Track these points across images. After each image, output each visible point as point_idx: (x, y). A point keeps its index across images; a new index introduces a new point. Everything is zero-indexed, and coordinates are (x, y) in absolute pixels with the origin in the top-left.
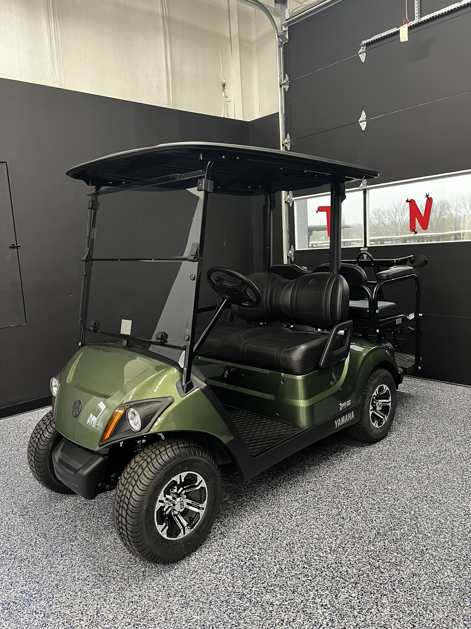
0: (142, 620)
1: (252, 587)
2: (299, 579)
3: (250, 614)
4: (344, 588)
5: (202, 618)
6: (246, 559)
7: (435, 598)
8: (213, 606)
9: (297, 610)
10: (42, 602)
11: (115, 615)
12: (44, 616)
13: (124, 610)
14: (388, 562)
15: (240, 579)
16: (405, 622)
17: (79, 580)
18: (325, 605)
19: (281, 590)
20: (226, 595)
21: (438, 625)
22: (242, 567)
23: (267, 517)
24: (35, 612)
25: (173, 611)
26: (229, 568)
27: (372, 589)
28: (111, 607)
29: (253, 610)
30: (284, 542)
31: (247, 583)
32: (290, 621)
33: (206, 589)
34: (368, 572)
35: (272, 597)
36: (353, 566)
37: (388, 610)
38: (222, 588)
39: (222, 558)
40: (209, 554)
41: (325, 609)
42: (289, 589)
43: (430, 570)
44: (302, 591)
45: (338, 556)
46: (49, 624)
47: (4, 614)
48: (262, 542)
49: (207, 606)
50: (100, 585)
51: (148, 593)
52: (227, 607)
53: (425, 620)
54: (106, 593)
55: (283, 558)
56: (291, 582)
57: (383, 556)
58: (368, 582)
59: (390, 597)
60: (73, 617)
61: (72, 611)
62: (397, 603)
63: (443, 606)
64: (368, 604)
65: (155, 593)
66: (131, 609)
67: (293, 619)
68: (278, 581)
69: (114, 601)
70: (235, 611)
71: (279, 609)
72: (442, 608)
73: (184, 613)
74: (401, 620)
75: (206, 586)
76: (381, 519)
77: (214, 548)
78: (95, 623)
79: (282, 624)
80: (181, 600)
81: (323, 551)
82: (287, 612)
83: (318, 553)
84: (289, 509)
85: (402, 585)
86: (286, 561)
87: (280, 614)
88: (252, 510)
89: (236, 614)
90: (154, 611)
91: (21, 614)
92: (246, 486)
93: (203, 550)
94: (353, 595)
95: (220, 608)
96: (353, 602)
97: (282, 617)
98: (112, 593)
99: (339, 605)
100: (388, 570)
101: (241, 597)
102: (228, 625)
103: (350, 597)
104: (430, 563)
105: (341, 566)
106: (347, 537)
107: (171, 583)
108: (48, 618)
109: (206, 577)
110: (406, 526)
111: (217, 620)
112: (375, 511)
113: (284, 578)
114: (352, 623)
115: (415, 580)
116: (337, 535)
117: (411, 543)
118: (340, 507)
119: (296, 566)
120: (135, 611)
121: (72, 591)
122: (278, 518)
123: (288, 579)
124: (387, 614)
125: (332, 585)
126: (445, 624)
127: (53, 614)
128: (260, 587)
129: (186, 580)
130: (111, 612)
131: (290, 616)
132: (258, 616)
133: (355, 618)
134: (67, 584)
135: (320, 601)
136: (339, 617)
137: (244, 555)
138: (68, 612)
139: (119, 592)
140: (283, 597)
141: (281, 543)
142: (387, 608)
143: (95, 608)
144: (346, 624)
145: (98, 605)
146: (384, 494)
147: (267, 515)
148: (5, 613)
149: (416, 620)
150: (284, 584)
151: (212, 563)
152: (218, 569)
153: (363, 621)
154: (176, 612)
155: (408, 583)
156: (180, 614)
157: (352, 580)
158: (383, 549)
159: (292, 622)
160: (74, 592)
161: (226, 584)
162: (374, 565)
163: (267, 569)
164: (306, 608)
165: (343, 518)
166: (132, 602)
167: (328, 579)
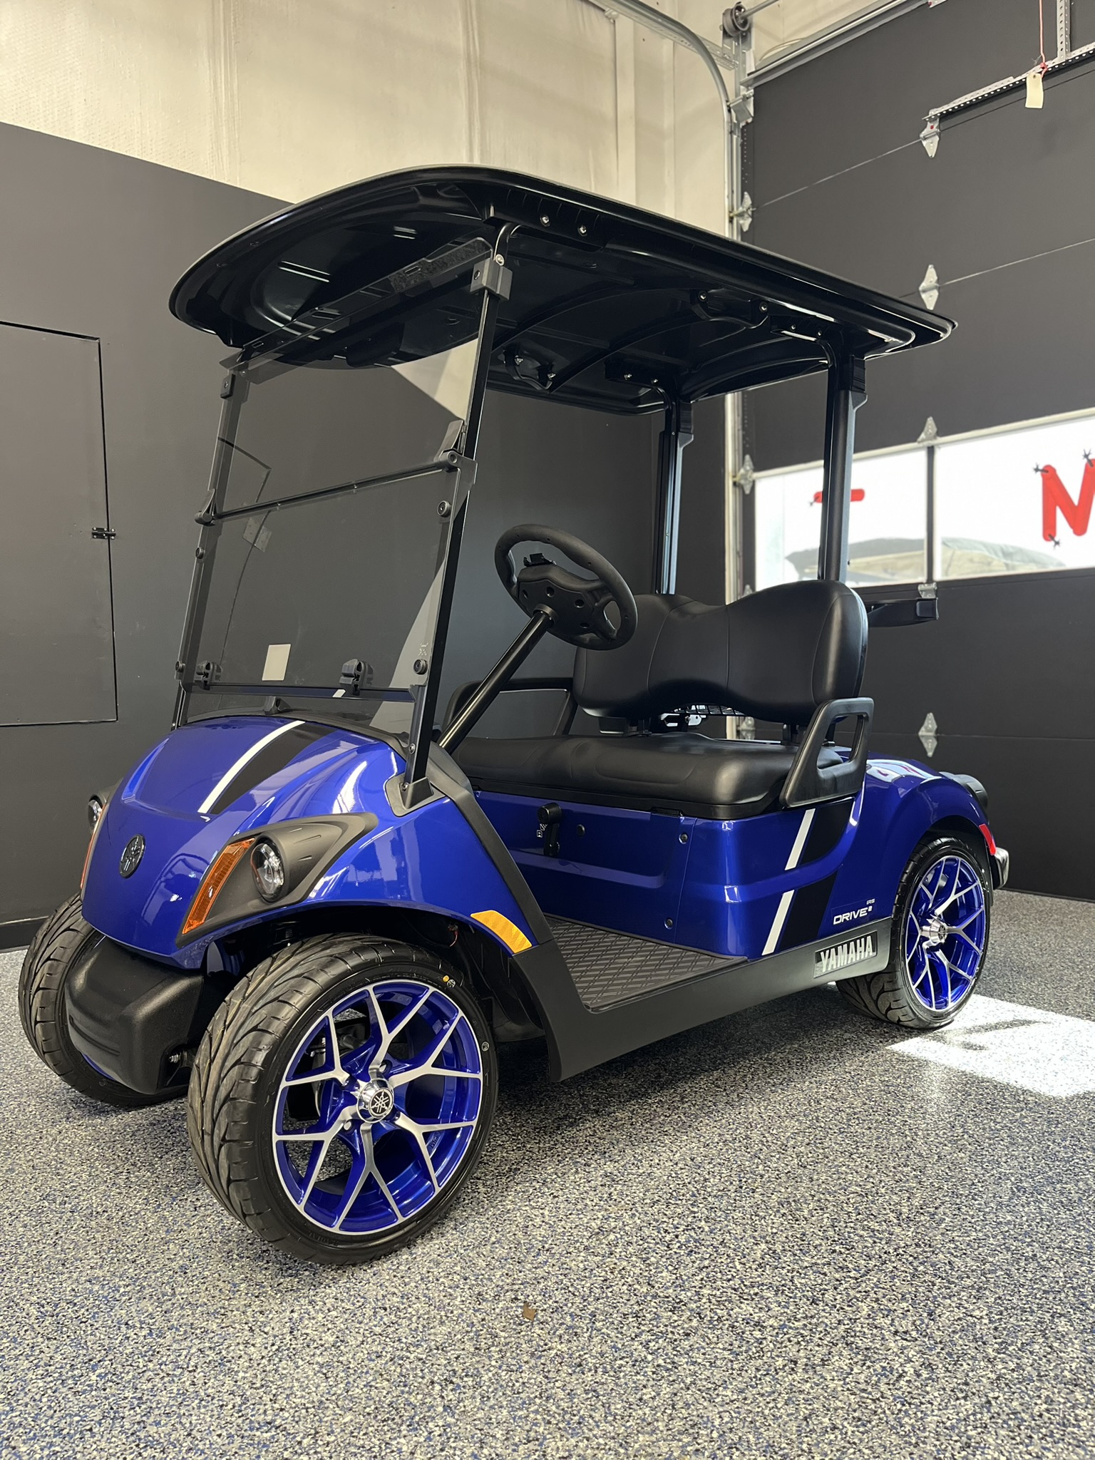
0: (412, 1349)
1: (700, 1288)
2: (825, 1274)
3: (703, 1344)
4: (950, 1298)
5: (575, 1348)
6: (678, 1228)
8: (601, 1323)
9: (828, 1339)
10: (143, 1303)
11: (340, 1335)
12: (151, 1334)
13: (362, 1325)
15: (667, 1268)
17: (243, 1257)
18: (905, 1333)
19: (780, 1295)
20: (632, 1302)
22: (669, 1245)
23: (719, 1147)
24: (127, 1324)
25: (493, 1331)
26: (635, 1245)
28: (329, 1318)
29: (709, 1336)
30: (774, 1197)
31: (685, 1278)
32: (814, 1364)
33: (579, 1287)
34: (1006, 1267)
35: (757, 1311)
36: (965, 1254)
38: (620, 1287)
39: (613, 1224)
40: (579, 1214)
41: (906, 1340)
42: (799, 1295)
44: (836, 1299)
45: (919, 1231)
46: (164, 1351)
47: (43, 1325)
48: (715, 1196)
49: (584, 1324)
50: (298, 1270)
51: (426, 1291)
52: (638, 1328)
55: (775, 1231)
56: (803, 1281)
57: (1041, 1236)
58: (1012, 1287)
59: (1078, 1321)
60: (228, 1337)
61: (224, 1325)
64: (1020, 1333)
65: (443, 1291)
66: (381, 1323)
67: (822, 1360)
68: (768, 1276)
69: (336, 1305)
70: (662, 1337)
71: (780, 1336)
73: (524, 1336)
75: (577, 1281)
76: (1022, 1160)
77: (589, 1203)
78: (287, 1352)
79: (793, 1369)
80: (514, 1309)
82: (803, 1343)
83: (865, 1223)
84: (775, 1132)
86: (784, 1235)
87: (786, 1347)
88: (678, 1131)
89: (665, 1344)
90: (444, 1329)
91: (89, 1328)
92: (658, 1085)
93: (562, 1206)
94: (977, 1313)
95: (619, 1330)
96: (978, 1327)
97: (791, 1354)
99: (941, 1333)
100: (1060, 1262)
101: (675, 1308)
102: (647, 1367)
103: (970, 1318)
105: (933, 1252)
107: (483, 1272)
108: (159, 1337)
109: (574, 1262)
110: (1089, 1176)
111: (616, 1355)
112: (1002, 1142)
113: (784, 1272)
114: (984, 1373)
118: (907, 1132)
119: (811, 1248)
120: (393, 1329)
121: (224, 1281)
122: (748, 1150)
123: (795, 1273)
124: (1075, 1356)
125: (914, 1289)
127: (174, 1330)
128: (723, 1287)
129: (523, 1267)
130: (328, 1329)
131: (814, 1352)
132: (724, 1349)
133: (991, 1362)
135: (889, 1322)
136: (946, 1358)
137: (671, 1220)
138: (215, 1327)
139: (348, 1286)
140: (786, 1310)
141: (765, 1199)
142: (1073, 1343)
143: (287, 1320)
144: (968, 1375)
145: (292, 1311)
146: (1018, 1112)
147: (721, 1144)
148: (47, 1323)
151: (590, 1235)
152: (604, 1246)
153: (1013, 1370)
154: (503, 1334)
156: (513, 1339)
157: (968, 1282)
158: (1038, 1221)
159: (819, 1365)
160: (229, 1283)
161: (630, 1278)
162: (1020, 1252)
163: (735, 1250)
164: (852, 1336)
165: (920, 1155)
166: (385, 1309)
167: (902, 1277)
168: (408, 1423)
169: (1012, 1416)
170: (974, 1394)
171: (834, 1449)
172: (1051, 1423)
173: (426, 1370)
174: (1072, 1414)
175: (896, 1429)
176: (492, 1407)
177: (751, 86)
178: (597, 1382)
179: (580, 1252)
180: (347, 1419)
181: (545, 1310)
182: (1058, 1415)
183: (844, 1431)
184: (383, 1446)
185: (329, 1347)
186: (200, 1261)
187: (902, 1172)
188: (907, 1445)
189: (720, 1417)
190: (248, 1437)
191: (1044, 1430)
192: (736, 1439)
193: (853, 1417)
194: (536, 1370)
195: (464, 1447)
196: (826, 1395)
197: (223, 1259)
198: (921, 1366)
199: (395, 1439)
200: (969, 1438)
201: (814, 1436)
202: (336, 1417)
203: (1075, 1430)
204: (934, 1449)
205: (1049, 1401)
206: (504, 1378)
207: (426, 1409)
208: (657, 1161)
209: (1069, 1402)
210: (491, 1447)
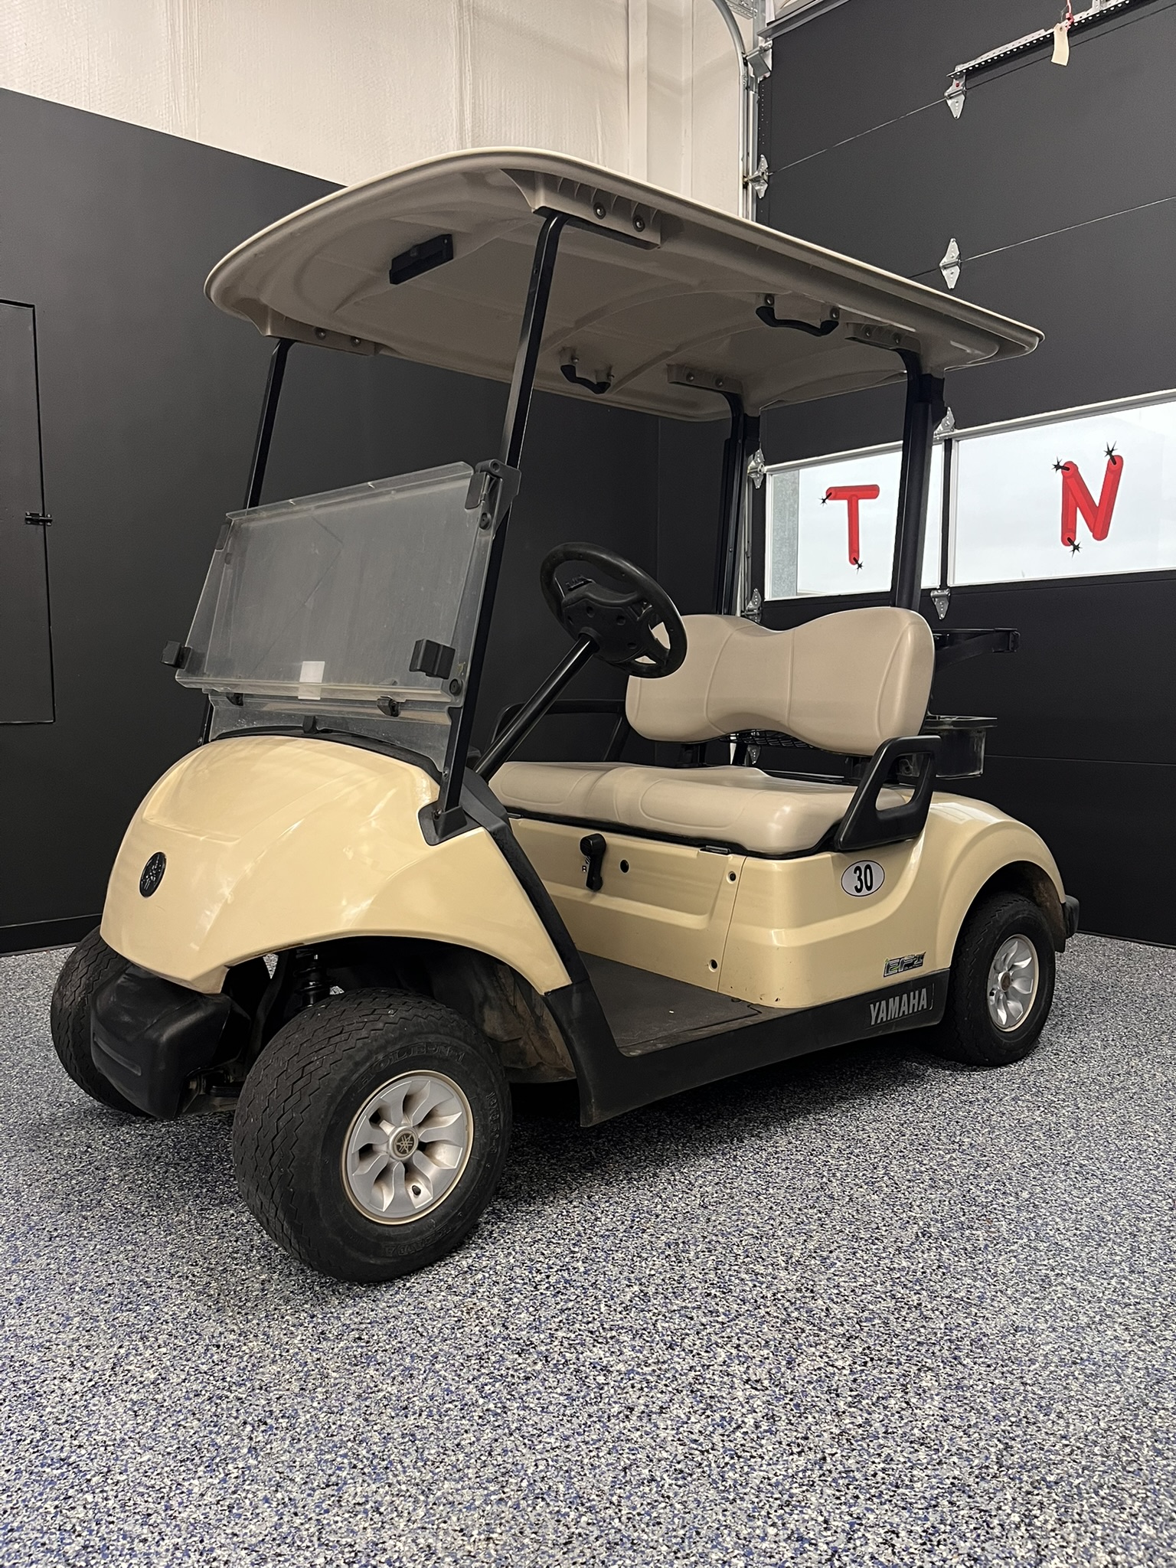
0: (234, 1388)
1: (556, 1330)
2: (691, 1318)
3: (542, 1389)
4: (815, 1347)
5: (405, 1390)
6: (552, 1268)
7: (1075, 1386)
8: (441, 1365)
9: (674, 1386)
11: (163, 1372)
13: (189, 1363)
14: (946, 1297)
15: (527, 1310)
16: (983, 1436)
18: (757, 1381)
19: (637, 1339)
20: (480, 1344)
21: (1078, 1448)
22: (537, 1285)
25: (325, 1371)
26: (501, 1284)
27: (893, 1353)
28: (157, 1355)
29: (550, 1380)
30: (663, 1238)
31: (543, 1319)
32: (651, 1412)
33: (429, 1327)
34: (885, 1316)
35: (608, 1355)
36: (846, 1300)
37: (936, 1403)
38: (472, 1328)
39: (484, 1264)
41: (756, 1389)
43: (1065, 1322)
45: (806, 1275)
48: (601, 1236)
49: (423, 1366)
50: (139, 1305)
51: (267, 1329)
52: (478, 1370)
53: (1041, 1436)
54: (149, 1323)
55: (653, 1272)
57: (932, 1283)
58: (886, 1337)
59: (945, 1376)
62: (963, 1391)
63: (1096, 1406)
64: (879, 1386)
65: (285, 1329)
66: (210, 1361)
67: (661, 1407)
68: (633, 1320)
69: (168, 1341)
70: (500, 1380)
71: (625, 1381)
72: (1094, 1409)
73: (355, 1377)
74: (972, 1430)
75: (429, 1322)
76: (936, 1204)
79: (627, 1417)
80: (354, 1349)
81: (765, 1263)
82: (646, 1390)
83: (751, 1266)
85: (982, 1349)
86: (662, 1278)
87: (627, 1393)
88: (584, 1168)
89: (502, 1387)
90: (275, 1368)
94: (839, 1364)
95: (458, 1372)
96: (836, 1378)
97: (630, 1401)
98: (167, 1323)
99: (795, 1383)
100: (945, 1313)
101: (523, 1350)
102: (475, 1411)
103: (831, 1368)
104: (1067, 1305)
105: (813, 1297)
106: (836, 1236)
107: (333, 1310)
109: (432, 1302)
110: (1003, 1223)
111: (447, 1398)
112: (921, 1185)
113: (648, 1315)
114: (828, 1427)
115: (1020, 1341)
116: (812, 1231)
117: (1013, 1260)
118: (825, 1174)
119: (686, 1290)
120: (221, 1367)
121: (58, 1314)
123: (660, 1317)
124: (931, 1413)
125: (780, 1336)
126: (1098, 1448)
128: (580, 1330)
129: (377, 1306)
130: (153, 1366)
131: (654, 1400)
132: (561, 1394)
133: (839, 1416)
134: (48, 1299)
135: (743, 1370)
136: (792, 1410)
137: (547, 1260)
139: (186, 1322)
140: (638, 1355)
141: (653, 1240)
142: (932, 1399)
143: (112, 1356)
144: (810, 1429)
145: (120, 1347)
146: (949, 1153)
147: (622, 1180)
149: (1017, 1433)
150: (647, 1328)
151: (457, 1273)
152: (468, 1285)
153: (860, 1426)
154: (335, 1375)
155: (998, 1346)
156: (343, 1380)
157: (841, 1330)
158: (934, 1268)
159: (656, 1413)
160: (63, 1316)
161: (485, 1319)
162: (905, 1300)
163: (604, 1292)
164: (700, 1384)
165: (831, 1197)
166: (218, 1347)
167: (772, 1323)
168: (207, 1464)
169: (844, 1475)
170: (810, 1449)
171: (645, 1503)
172: (883, 1483)
173: (243, 1410)
174: (909, 1475)
175: (717, 1483)
176: (300, 1450)
177: (770, 36)
178: (417, 1426)
179: (441, 1291)
180: (145, 1458)
181: (386, 1351)
182: (893, 1475)
183: (661, 1484)
184: (174, 1487)
185: (147, 1385)
186: (39, 1293)
187: (806, 1215)
188: (723, 1501)
189: (536, 1465)
190: (37, 1473)
191: (873, 1491)
192: (545, 1488)
193: (675, 1470)
194: (358, 1413)
195: (258, 1490)
196: (654, 1444)
197: (64, 1291)
198: (763, 1417)
199: (189, 1479)
200: (791, 1496)
201: (628, 1488)
202: (134, 1456)
203: (907, 1491)
204: (750, 1506)
205: (889, 1460)
206: (321, 1420)
207: (230, 1451)
208: (551, 1199)
209: (909, 1461)
210: (286, 1491)
